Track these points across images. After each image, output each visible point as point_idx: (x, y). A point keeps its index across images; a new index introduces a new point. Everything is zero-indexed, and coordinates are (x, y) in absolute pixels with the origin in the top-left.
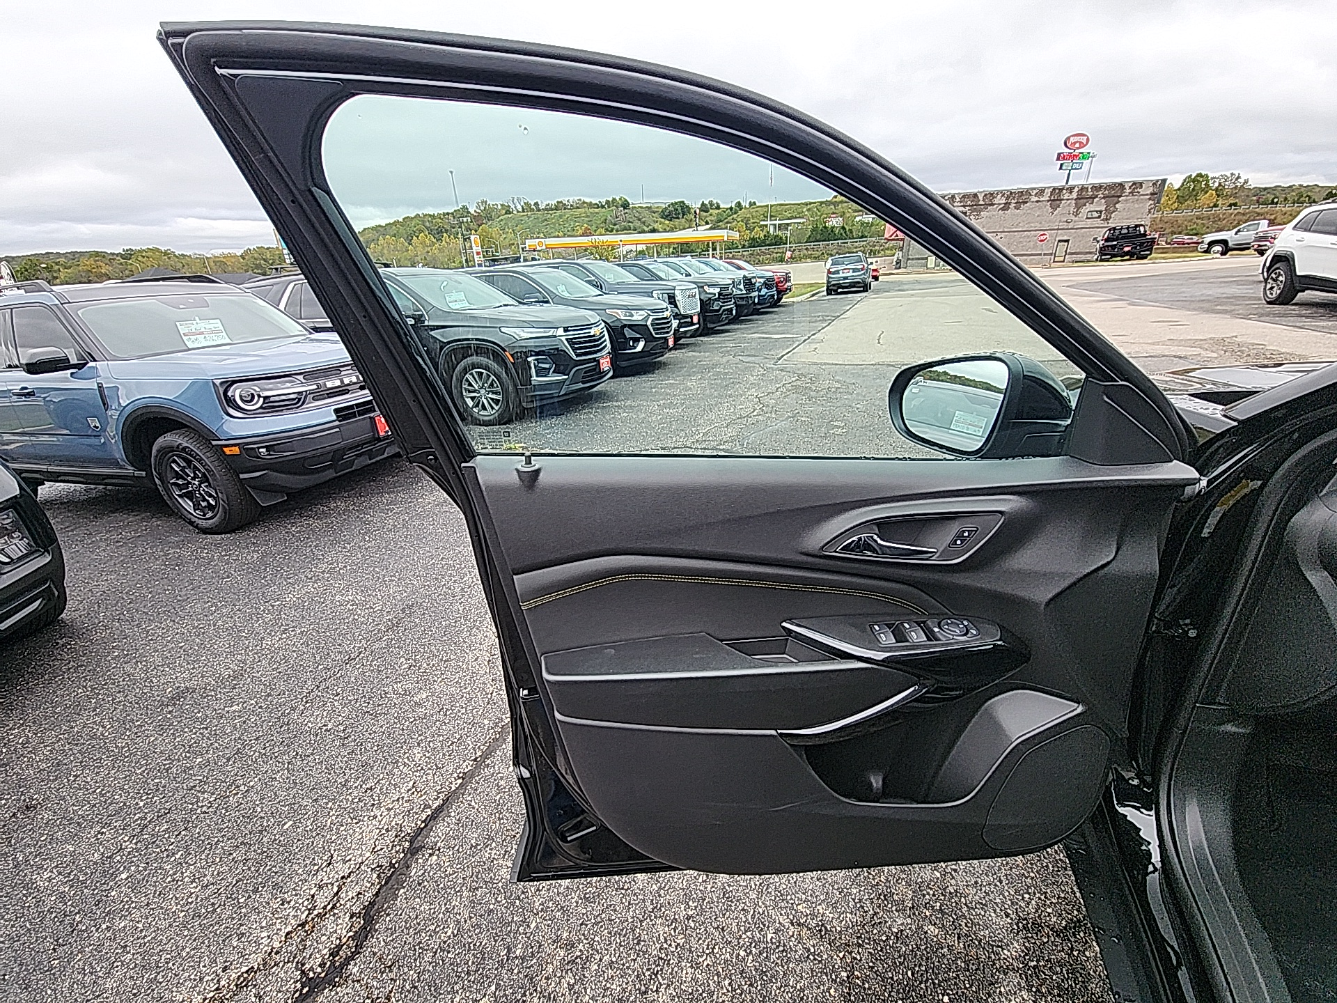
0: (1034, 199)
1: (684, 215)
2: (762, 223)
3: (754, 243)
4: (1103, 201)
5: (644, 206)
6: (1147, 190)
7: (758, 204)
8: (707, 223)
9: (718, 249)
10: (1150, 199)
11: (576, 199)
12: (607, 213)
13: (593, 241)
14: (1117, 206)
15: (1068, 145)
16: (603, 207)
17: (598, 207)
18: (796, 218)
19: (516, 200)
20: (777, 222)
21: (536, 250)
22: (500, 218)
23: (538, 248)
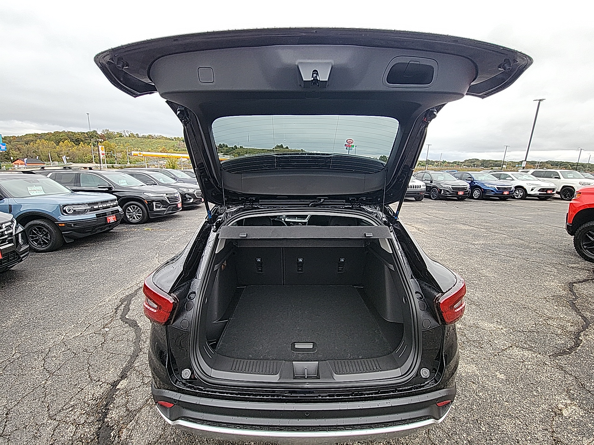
2: (245, 155)
7: (244, 147)
8: (222, 152)
11: (159, 134)
12: (175, 143)
13: (168, 155)
16: (173, 140)
17: (170, 140)
19: (125, 131)
21: (138, 156)
22: (116, 139)
23: (139, 155)
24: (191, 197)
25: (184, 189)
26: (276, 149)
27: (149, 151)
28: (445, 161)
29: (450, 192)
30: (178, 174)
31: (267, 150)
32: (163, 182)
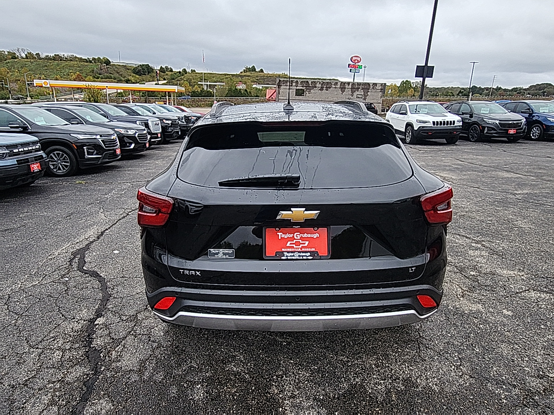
0: (333, 86)
1: (149, 73)
2: (199, 83)
3: (194, 94)
4: (362, 90)
5: (121, 64)
6: (379, 87)
7: (197, 72)
8: (164, 79)
9: (172, 96)
10: (380, 91)
11: (70, 54)
12: (95, 67)
13: (87, 85)
14: (368, 93)
15: (353, 61)
16: (91, 62)
17: (87, 62)
18: (219, 82)
19: (20, 50)
20: (208, 83)
21: (42, 86)
22: (7, 61)
23: (44, 86)
24: (131, 141)
25: (122, 130)
26: (245, 74)
27: (57, 79)
28: (500, 88)
29: (496, 131)
30: (111, 109)
31: (232, 75)
32: (91, 121)
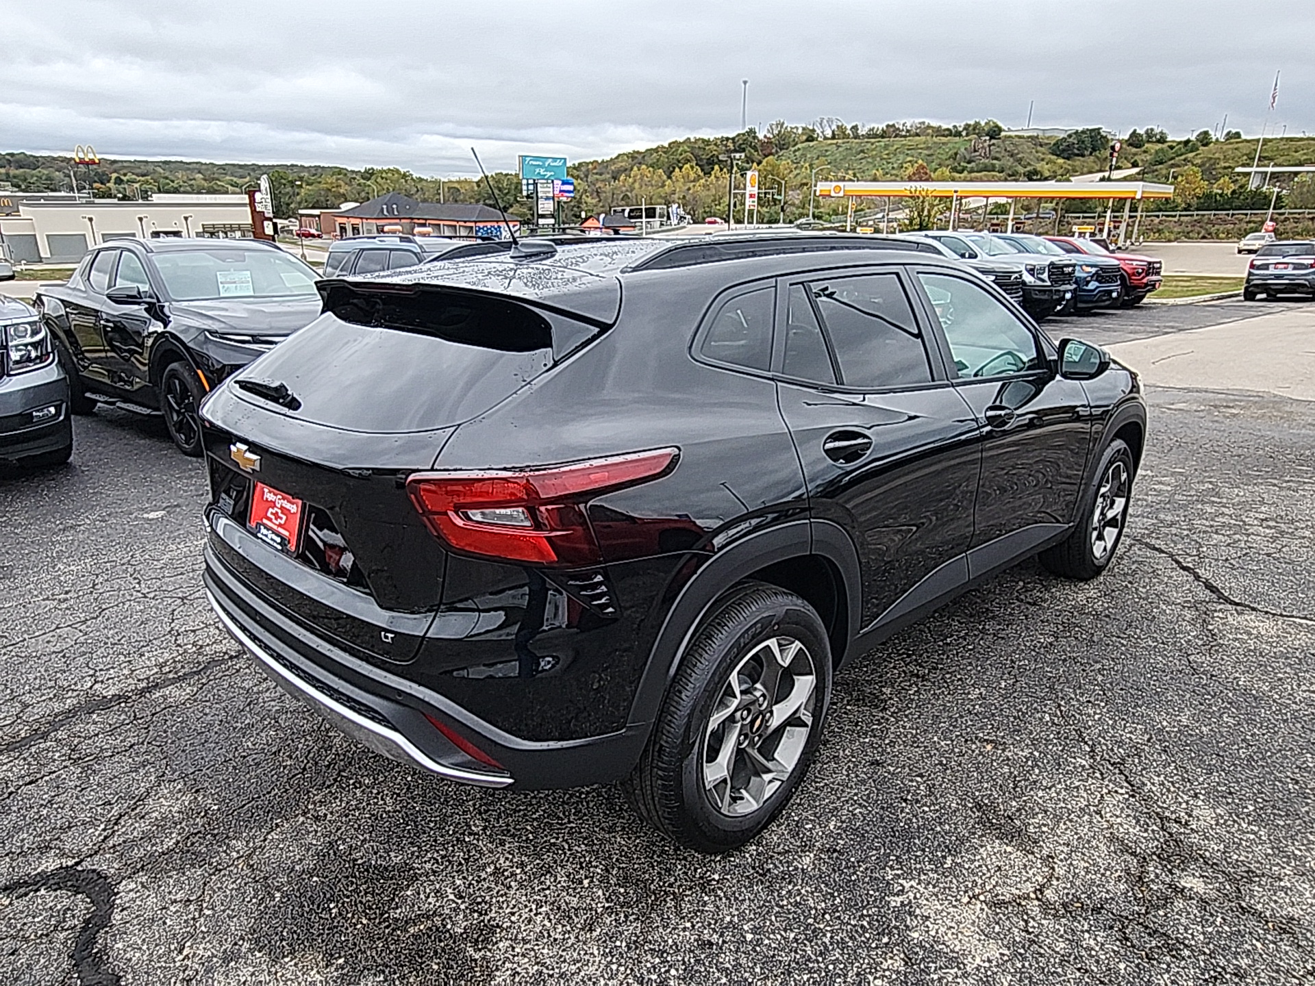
1: (1094, 149)
2: (1239, 169)
5: (1026, 134)
7: (1244, 137)
8: (1135, 165)
11: (917, 121)
12: (960, 146)
13: (931, 189)
16: (958, 134)
17: (949, 135)
19: (825, 122)
20: (1270, 169)
22: (796, 148)
27: (875, 180)
